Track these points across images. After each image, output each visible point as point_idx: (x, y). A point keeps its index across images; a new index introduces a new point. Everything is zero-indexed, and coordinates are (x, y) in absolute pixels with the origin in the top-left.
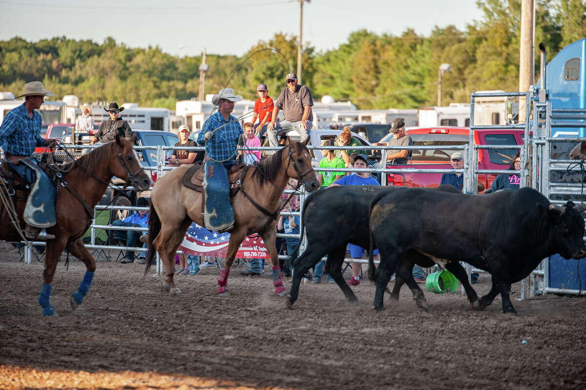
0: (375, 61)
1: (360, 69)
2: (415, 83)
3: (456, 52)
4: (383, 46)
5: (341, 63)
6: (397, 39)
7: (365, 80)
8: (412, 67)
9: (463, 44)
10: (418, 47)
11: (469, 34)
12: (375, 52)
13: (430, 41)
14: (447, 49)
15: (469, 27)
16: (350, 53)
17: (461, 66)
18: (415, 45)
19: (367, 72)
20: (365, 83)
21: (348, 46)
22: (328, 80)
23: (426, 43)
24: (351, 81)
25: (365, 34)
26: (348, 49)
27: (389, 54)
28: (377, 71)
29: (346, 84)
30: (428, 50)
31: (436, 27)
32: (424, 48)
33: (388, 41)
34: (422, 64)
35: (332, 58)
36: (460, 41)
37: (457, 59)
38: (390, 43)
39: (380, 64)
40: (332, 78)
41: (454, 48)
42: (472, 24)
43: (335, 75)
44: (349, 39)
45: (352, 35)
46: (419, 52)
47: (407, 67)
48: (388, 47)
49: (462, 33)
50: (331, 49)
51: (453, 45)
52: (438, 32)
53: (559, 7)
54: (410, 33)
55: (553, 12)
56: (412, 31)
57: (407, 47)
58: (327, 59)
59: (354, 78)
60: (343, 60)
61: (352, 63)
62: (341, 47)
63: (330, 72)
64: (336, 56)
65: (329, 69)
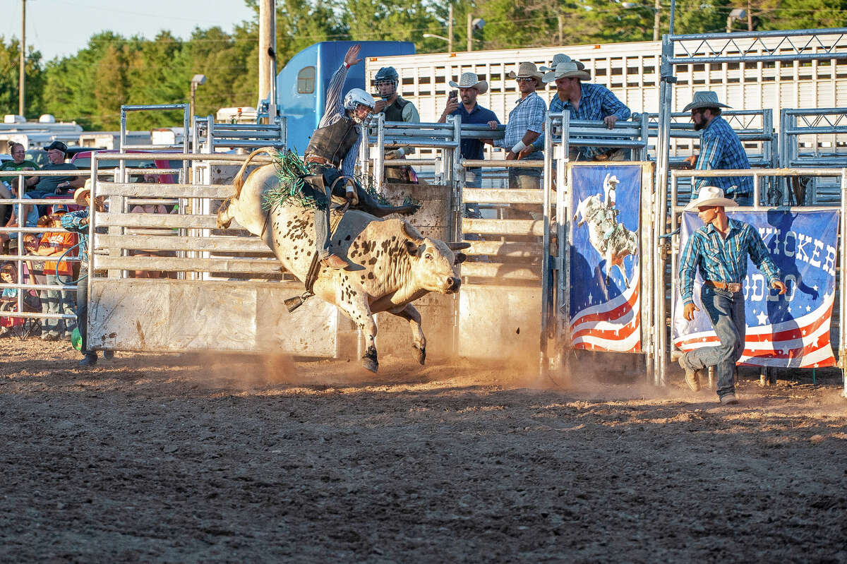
0: (122, 71)
1: (104, 81)
2: (172, 99)
3: (221, 62)
4: (132, 53)
5: (80, 74)
6: (149, 44)
7: (111, 94)
8: (169, 79)
9: (231, 51)
10: (176, 53)
11: (238, 37)
12: (122, 60)
13: (190, 46)
14: (211, 56)
15: (238, 29)
16: (91, 61)
17: (229, 78)
18: (173, 51)
19: (113, 85)
20: (111, 99)
21: (88, 52)
22: (65, 96)
23: (185, 49)
24: (93, 96)
25: (110, 37)
26: (89, 56)
27: (140, 63)
28: (126, 83)
29: (87, 100)
30: (188, 57)
31: (197, 29)
32: (183, 55)
33: (139, 45)
34: (181, 75)
35: (69, 67)
36: (228, 46)
37: (223, 69)
38: (140, 49)
39: (130, 77)
40: (70, 93)
41: (222, 53)
42: (242, 26)
43: (73, 88)
44: (90, 45)
45: (94, 38)
46: (177, 60)
47: (163, 79)
48: (140, 54)
49: (230, 37)
50: (68, 57)
51: (219, 51)
52: (199, 35)
53: (345, 5)
54: (165, 35)
55: (338, 11)
56: (169, 34)
57: (161, 53)
58: (64, 68)
59: (96, 92)
60: (82, 70)
61: (95, 73)
62: (80, 53)
63: (67, 85)
64: (74, 65)
65: (66, 81)
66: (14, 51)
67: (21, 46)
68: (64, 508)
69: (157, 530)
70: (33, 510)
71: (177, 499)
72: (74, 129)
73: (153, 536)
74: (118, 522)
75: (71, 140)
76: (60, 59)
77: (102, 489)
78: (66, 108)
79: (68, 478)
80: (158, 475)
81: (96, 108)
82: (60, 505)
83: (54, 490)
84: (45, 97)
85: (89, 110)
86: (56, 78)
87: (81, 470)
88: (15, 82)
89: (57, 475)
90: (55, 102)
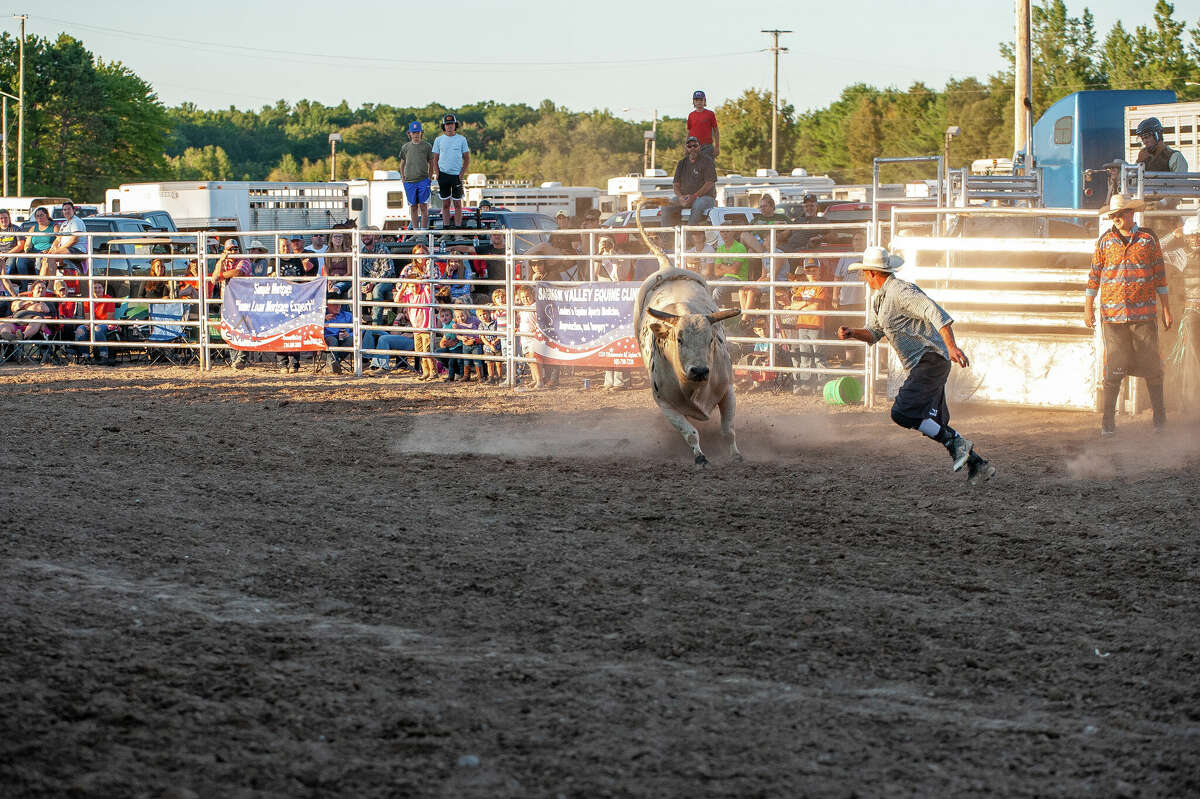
0: (875, 123)
1: (857, 134)
2: (926, 151)
3: (976, 112)
4: (885, 105)
5: (833, 127)
6: (903, 96)
7: (864, 147)
8: (923, 131)
9: (986, 101)
10: (930, 104)
11: (994, 88)
12: (876, 113)
13: (945, 98)
14: (966, 107)
15: (993, 79)
16: (844, 114)
17: (984, 129)
18: (927, 102)
19: (865, 137)
20: (863, 151)
21: (841, 105)
22: (818, 149)
23: (940, 100)
24: (846, 149)
25: (863, 90)
26: (841, 108)
27: (894, 115)
28: (879, 136)
29: (839, 153)
30: (942, 109)
31: (952, 80)
32: (938, 106)
33: (892, 97)
34: (936, 127)
35: (822, 120)
36: (983, 97)
37: (979, 120)
38: (894, 101)
39: (883, 129)
40: (823, 146)
41: (977, 104)
42: (997, 76)
43: (826, 141)
44: (843, 97)
45: (847, 91)
46: (930, 112)
47: (916, 131)
48: (893, 106)
49: (985, 88)
50: (821, 110)
51: (974, 101)
52: (954, 86)
53: (1103, 54)
54: (919, 87)
55: (1096, 60)
56: (922, 85)
57: (915, 105)
58: (816, 120)
59: (849, 144)
60: (835, 123)
61: (847, 126)
62: (833, 106)
63: (820, 138)
64: (827, 118)
65: (818, 134)
66: (766, 105)
67: (773, 99)
68: (816, 563)
69: (911, 586)
70: (785, 565)
71: (930, 555)
72: (826, 182)
73: (906, 592)
74: (871, 578)
75: (824, 193)
76: (813, 112)
77: (855, 545)
78: (818, 161)
79: (821, 534)
80: (912, 530)
81: (849, 161)
82: (813, 561)
83: (806, 546)
84: (797, 150)
85: (842, 163)
86: (809, 131)
87: (834, 525)
88: (765, 135)
89: (809, 530)
90: (808, 156)
